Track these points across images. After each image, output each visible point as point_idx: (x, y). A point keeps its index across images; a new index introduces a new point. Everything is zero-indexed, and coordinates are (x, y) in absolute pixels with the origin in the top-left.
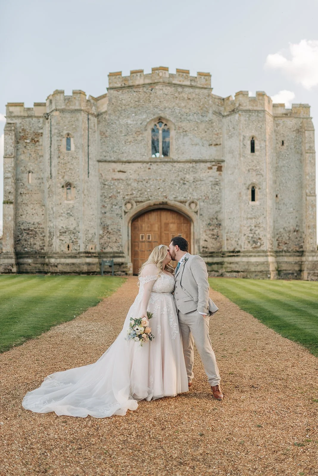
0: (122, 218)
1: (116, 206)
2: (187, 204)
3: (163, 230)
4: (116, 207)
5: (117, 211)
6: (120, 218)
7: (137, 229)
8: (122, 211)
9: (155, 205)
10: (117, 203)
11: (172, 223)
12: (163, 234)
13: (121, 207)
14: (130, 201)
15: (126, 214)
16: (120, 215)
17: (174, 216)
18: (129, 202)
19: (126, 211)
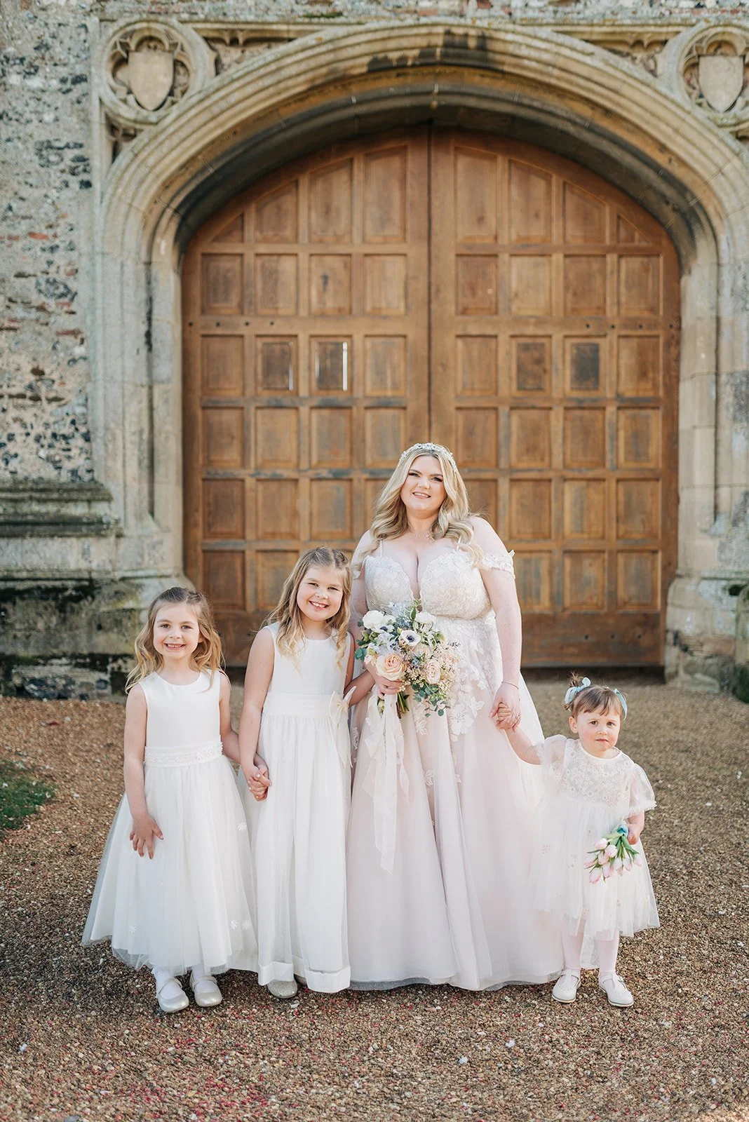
0: (87, 184)
1: (32, 71)
2: (670, 61)
3: (448, 301)
4: (35, 82)
5: (48, 117)
6: (74, 182)
7: (234, 299)
8: (86, 121)
9: (379, 67)
10: (41, 46)
11: (523, 249)
12: (448, 343)
13: (79, 79)
14: (158, 29)
15: (127, 148)
16: (70, 154)
17: (539, 186)
18: (149, 41)
19: (127, 113)
